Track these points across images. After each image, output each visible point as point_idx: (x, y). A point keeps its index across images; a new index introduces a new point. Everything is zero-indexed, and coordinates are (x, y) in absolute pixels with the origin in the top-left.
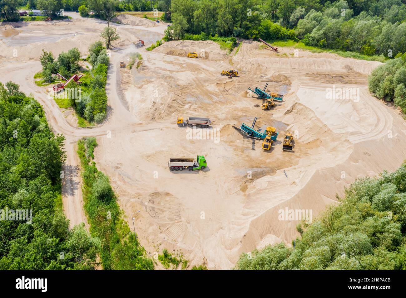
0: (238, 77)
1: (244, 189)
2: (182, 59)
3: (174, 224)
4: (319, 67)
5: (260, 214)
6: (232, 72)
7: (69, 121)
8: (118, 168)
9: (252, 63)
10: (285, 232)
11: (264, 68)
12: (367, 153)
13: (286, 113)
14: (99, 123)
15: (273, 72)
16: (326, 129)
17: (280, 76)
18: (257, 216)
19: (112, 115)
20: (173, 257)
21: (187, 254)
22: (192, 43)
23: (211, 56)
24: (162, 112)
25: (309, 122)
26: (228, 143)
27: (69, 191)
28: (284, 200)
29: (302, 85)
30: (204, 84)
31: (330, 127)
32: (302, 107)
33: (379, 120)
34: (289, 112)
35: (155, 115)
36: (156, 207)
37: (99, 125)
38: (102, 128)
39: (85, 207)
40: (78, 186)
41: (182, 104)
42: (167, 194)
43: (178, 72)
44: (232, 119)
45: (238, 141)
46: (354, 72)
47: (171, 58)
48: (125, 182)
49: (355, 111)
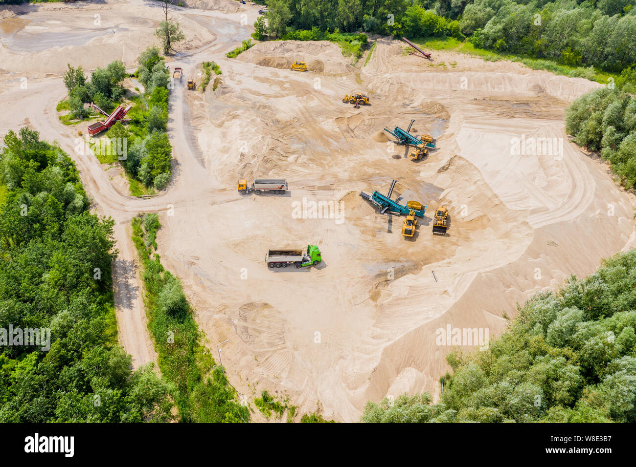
0: (369, 105)
1: (375, 297)
2: (284, 73)
3: (276, 351)
4: (494, 88)
5: (397, 338)
6: (360, 97)
7: (116, 186)
8: (192, 264)
9: (391, 81)
10: (431, 364)
11: (410, 90)
12: (553, 243)
13: (439, 171)
14: (161, 190)
15: (423, 97)
16: (497, 202)
17: (433, 104)
18: (392, 342)
19: (179, 175)
20: (275, 401)
21: (295, 397)
22: (298, 46)
23: (327, 68)
24: (255, 170)
25: (473, 188)
26: (353, 222)
27: (125, 301)
28: (430, 318)
29: (466, 122)
30: (317, 119)
31: (502, 199)
32: (464, 162)
33: (575, 187)
34: (444, 169)
35: (244, 175)
36: (249, 327)
37: (162, 192)
38: (166, 196)
39: (149, 326)
40: (137, 292)
41: (284, 154)
42: (266, 305)
43: (276, 97)
44: (359, 180)
45: (368, 217)
46: (546, 96)
47: (266, 72)
48: (204, 287)
49: (542, 169)
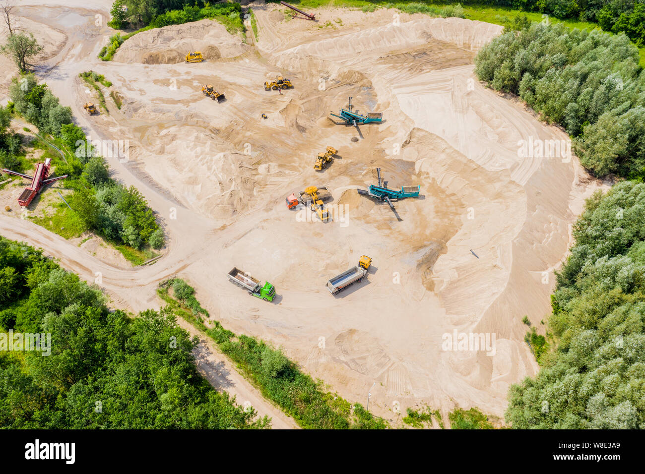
0: (292, 87)
1: (431, 287)
2: (182, 68)
3: (388, 369)
4: (390, 43)
5: (479, 320)
6: (281, 82)
7: (107, 261)
8: (256, 317)
9: (299, 56)
11: (321, 62)
12: (538, 193)
13: (403, 146)
14: (161, 248)
15: (338, 67)
16: (474, 166)
17: (351, 73)
18: (476, 324)
19: (166, 225)
20: (420, 413)
21: (432, 402)
23: (224, 53)
24: (241, 195)
25: (443, 156)
26: (363, 221)
27: (221, 381)
28: (497, 293)
29: (395, 88)
30: (253, 117)
31: (479, 163)
32: (423, 133)
34: (407, 143)
35: (235, 204)
36: (355, 357)
37: (162, 251)
38: (171, 254)
39: (265, 395)
40: (226, 367)
41: (251, 167)
42: (352, 332)
43: (195, 101)
44: (339, 175)
45: (372, 211)
46: (435, 41)
47: (161, 70)
48: (284, 336)
49: (484, 122)
